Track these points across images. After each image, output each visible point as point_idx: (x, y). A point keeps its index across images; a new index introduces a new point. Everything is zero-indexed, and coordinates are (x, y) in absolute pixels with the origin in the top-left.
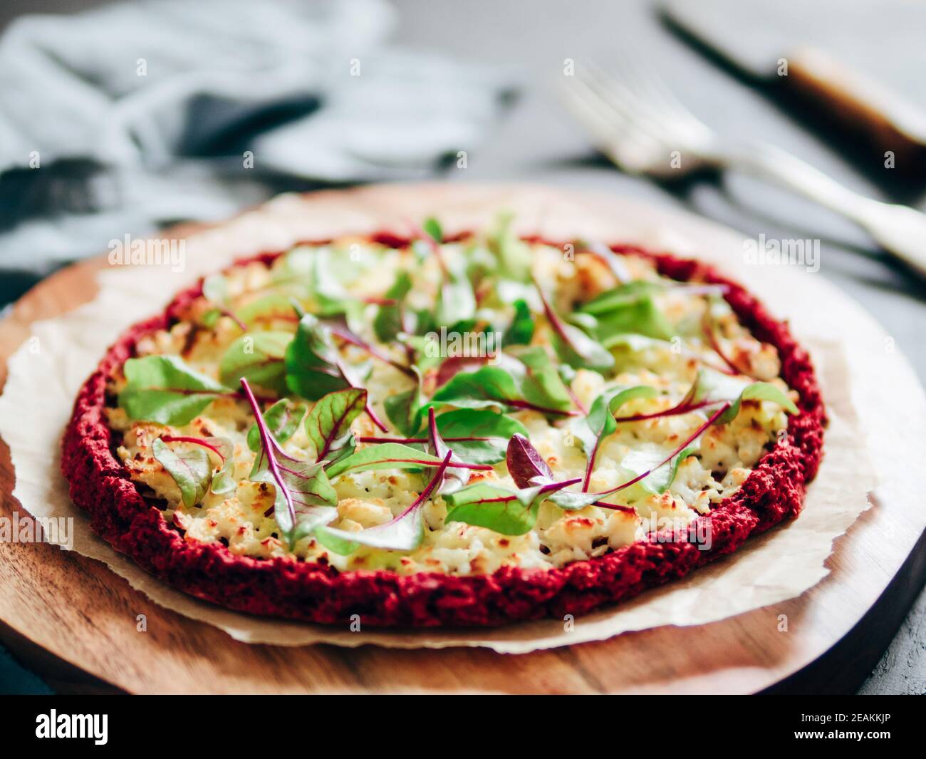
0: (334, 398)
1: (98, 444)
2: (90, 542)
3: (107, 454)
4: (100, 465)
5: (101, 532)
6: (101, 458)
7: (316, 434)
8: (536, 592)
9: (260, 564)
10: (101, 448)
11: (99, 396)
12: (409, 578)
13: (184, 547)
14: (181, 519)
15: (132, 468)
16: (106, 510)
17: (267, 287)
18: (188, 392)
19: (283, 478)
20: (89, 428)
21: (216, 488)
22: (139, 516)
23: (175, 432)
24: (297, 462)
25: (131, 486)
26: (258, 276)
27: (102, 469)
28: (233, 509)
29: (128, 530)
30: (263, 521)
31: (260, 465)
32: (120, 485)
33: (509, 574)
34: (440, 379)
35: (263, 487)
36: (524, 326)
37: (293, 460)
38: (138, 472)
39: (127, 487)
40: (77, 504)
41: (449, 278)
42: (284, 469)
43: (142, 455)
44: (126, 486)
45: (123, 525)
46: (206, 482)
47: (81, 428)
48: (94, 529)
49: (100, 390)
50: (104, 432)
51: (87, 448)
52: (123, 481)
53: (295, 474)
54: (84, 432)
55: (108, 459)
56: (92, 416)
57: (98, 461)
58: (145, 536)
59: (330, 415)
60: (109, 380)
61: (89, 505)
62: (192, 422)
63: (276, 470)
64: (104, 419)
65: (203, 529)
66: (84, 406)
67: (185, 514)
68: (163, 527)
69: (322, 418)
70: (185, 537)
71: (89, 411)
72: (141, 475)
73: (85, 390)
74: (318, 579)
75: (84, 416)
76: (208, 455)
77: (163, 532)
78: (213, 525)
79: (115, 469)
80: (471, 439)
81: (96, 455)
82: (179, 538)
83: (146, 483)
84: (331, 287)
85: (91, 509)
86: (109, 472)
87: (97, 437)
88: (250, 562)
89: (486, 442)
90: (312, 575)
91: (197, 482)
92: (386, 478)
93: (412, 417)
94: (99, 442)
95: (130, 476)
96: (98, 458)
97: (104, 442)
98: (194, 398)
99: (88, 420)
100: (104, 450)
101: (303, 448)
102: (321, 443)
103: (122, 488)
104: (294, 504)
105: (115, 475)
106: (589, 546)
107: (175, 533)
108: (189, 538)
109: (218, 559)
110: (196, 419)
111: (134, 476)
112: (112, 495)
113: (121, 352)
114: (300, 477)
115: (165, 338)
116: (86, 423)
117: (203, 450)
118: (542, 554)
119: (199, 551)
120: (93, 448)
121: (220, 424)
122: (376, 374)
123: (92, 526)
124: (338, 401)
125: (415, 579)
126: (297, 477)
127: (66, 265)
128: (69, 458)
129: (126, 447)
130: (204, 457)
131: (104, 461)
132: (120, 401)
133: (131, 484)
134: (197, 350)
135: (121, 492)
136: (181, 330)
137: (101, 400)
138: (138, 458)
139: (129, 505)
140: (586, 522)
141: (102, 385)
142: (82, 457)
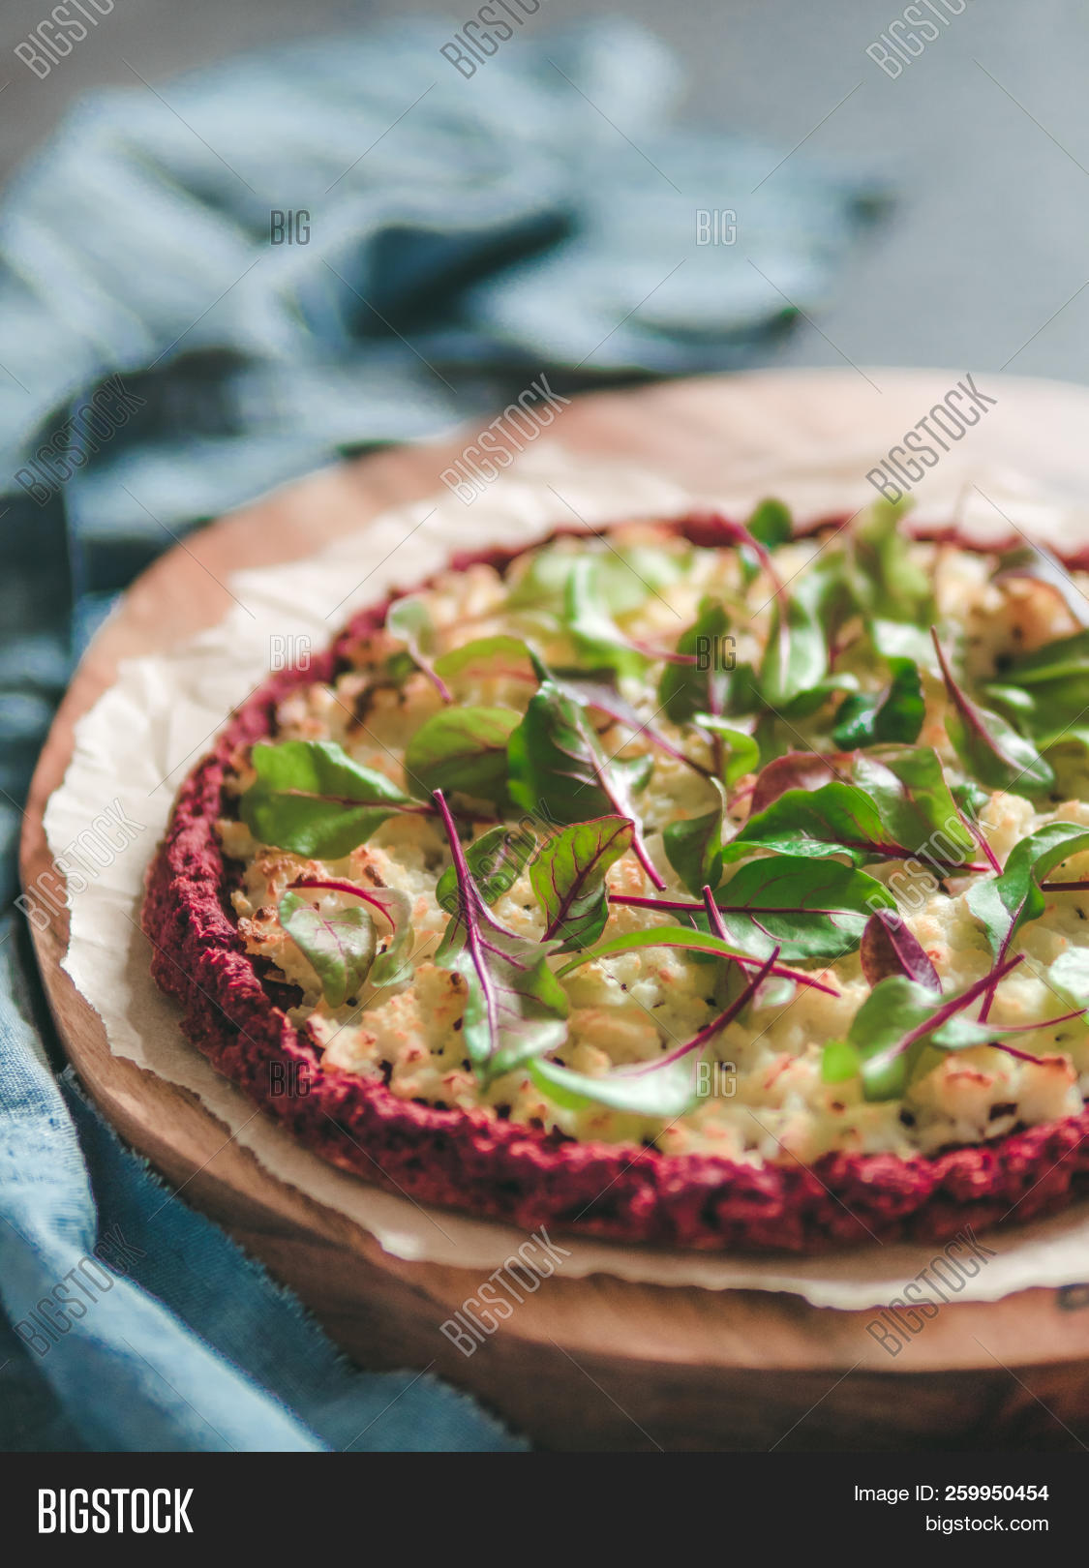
0: (577, 833)
1: (199, 888)
2: (177, 1053)
3: (213, 908)
4: (199, 926)
5: (194, 1038)
6: (201, 913)
7: (548, 890)
8: (884, 1203)
9: (439, 1117)
10: (203, 895)
11: (210, 799)
12: (674, 1163)
13: (319, 1081)
14: (319, 1030)
15: (248, 933)
16: (203, 1003)
17: (495, 612)
18: (350, 803)
19: (486, 964)
20: (188, 859)
21: (380, 978)
22: (252, 1019)
23: (324, 872)
24: (512, 936)
25: (244, 967)
26: (484, 591)
27: (202, 933)
28: (404, 1014)
29: (235, 1043)
30: (449, 1038)
31: (453, 939)
32: (227, 964)
33: (840, 1169)
34: (759, 798)
35: (455, 978)
36: (909, 706)
37: (507, 933)
38: (258, 940)
39: (239, 968)
40: (162, 987)
41: (789, 615)
42: (490, 949)
43: (267, 912)
44: (237, 966)
45: (229, 1032)
46: (365, 965)
47: (175, 858)
48: (184, 1031)
49: (213, 789)
50: (212, 866)
51: (181, 896)
52: (232, 958)
53: (506, 958)
54: (179, 866)
55: (213, 916)
56: (195, 837)
57: (197, 919)
58: (260, 1055)
59: (571, 859)
60: (229, 770)
61: (178, 990)
62: (353, 853)
63: (478, 948)
64: (215, 841)
65: (352, 1048)
66: (185, 817)
67: (327, 1017)
68: (290, 1044)
69: (558, 863)
70: (323, 1061)
71: (191, 828)
72: (263, 945)
73: (191, 786)
74: (525, 1156)
75: (182, 837)
76: (371, 917)
77: (287, 1052)
78: (370, 1042)
79: (223, 935)
80: (801, 911)
81: (194, 908)
82: (313, 1063)
83: (271, 959)
84: (595, 623)
85: (181, 997)
86: (213, 940)
87: (198, 876)
88: (420, 1115)
89: (824, 918)
90: (518, 1149)
91: (349, 966)
92: (656, 970)
93: (707, 864)
94: (201, 884)
95: (246, 947)
96: (197, 914)
97: (209, 886)
98: (359, 813)
99: (187, 843)
100: (208, 899)
101: (527, 907)
102: (555, 905)
103: (230, 970)
104: (497, 1013)
105: (222, 945)
106: (984, 1116)
107: (307, 1054)
108: (328, 1065)
109: (370, 1107)
110: (359, 850)
111: (252, 948)
112: (215, 980)
113: (253, 721)
114: (514, 964)
115: (325, 697)
116: (184, 849)
117: (364, 909)
118: (902, 1129)
119: (341, 1091)
120: (191, 896)
121: (399, 857)
122: (658, 778)
123: (181, 1025)
124: (586, 836)
125: (684, 1166)
126: (508, 964)
127: (200, 525)
128: (154, 906)
129: (246, 891)
130: (365, 920)
131: (206, 921)
132: (243, 808)
133: (245, 962)
134: (372, 723)
135: (228, 978)
136: (352, 684)
137: (213, 807)
138: (261, 916)
139: (239, 1001)
140: (979, 1079)
141: (216, 778)
142: (173, 909)
